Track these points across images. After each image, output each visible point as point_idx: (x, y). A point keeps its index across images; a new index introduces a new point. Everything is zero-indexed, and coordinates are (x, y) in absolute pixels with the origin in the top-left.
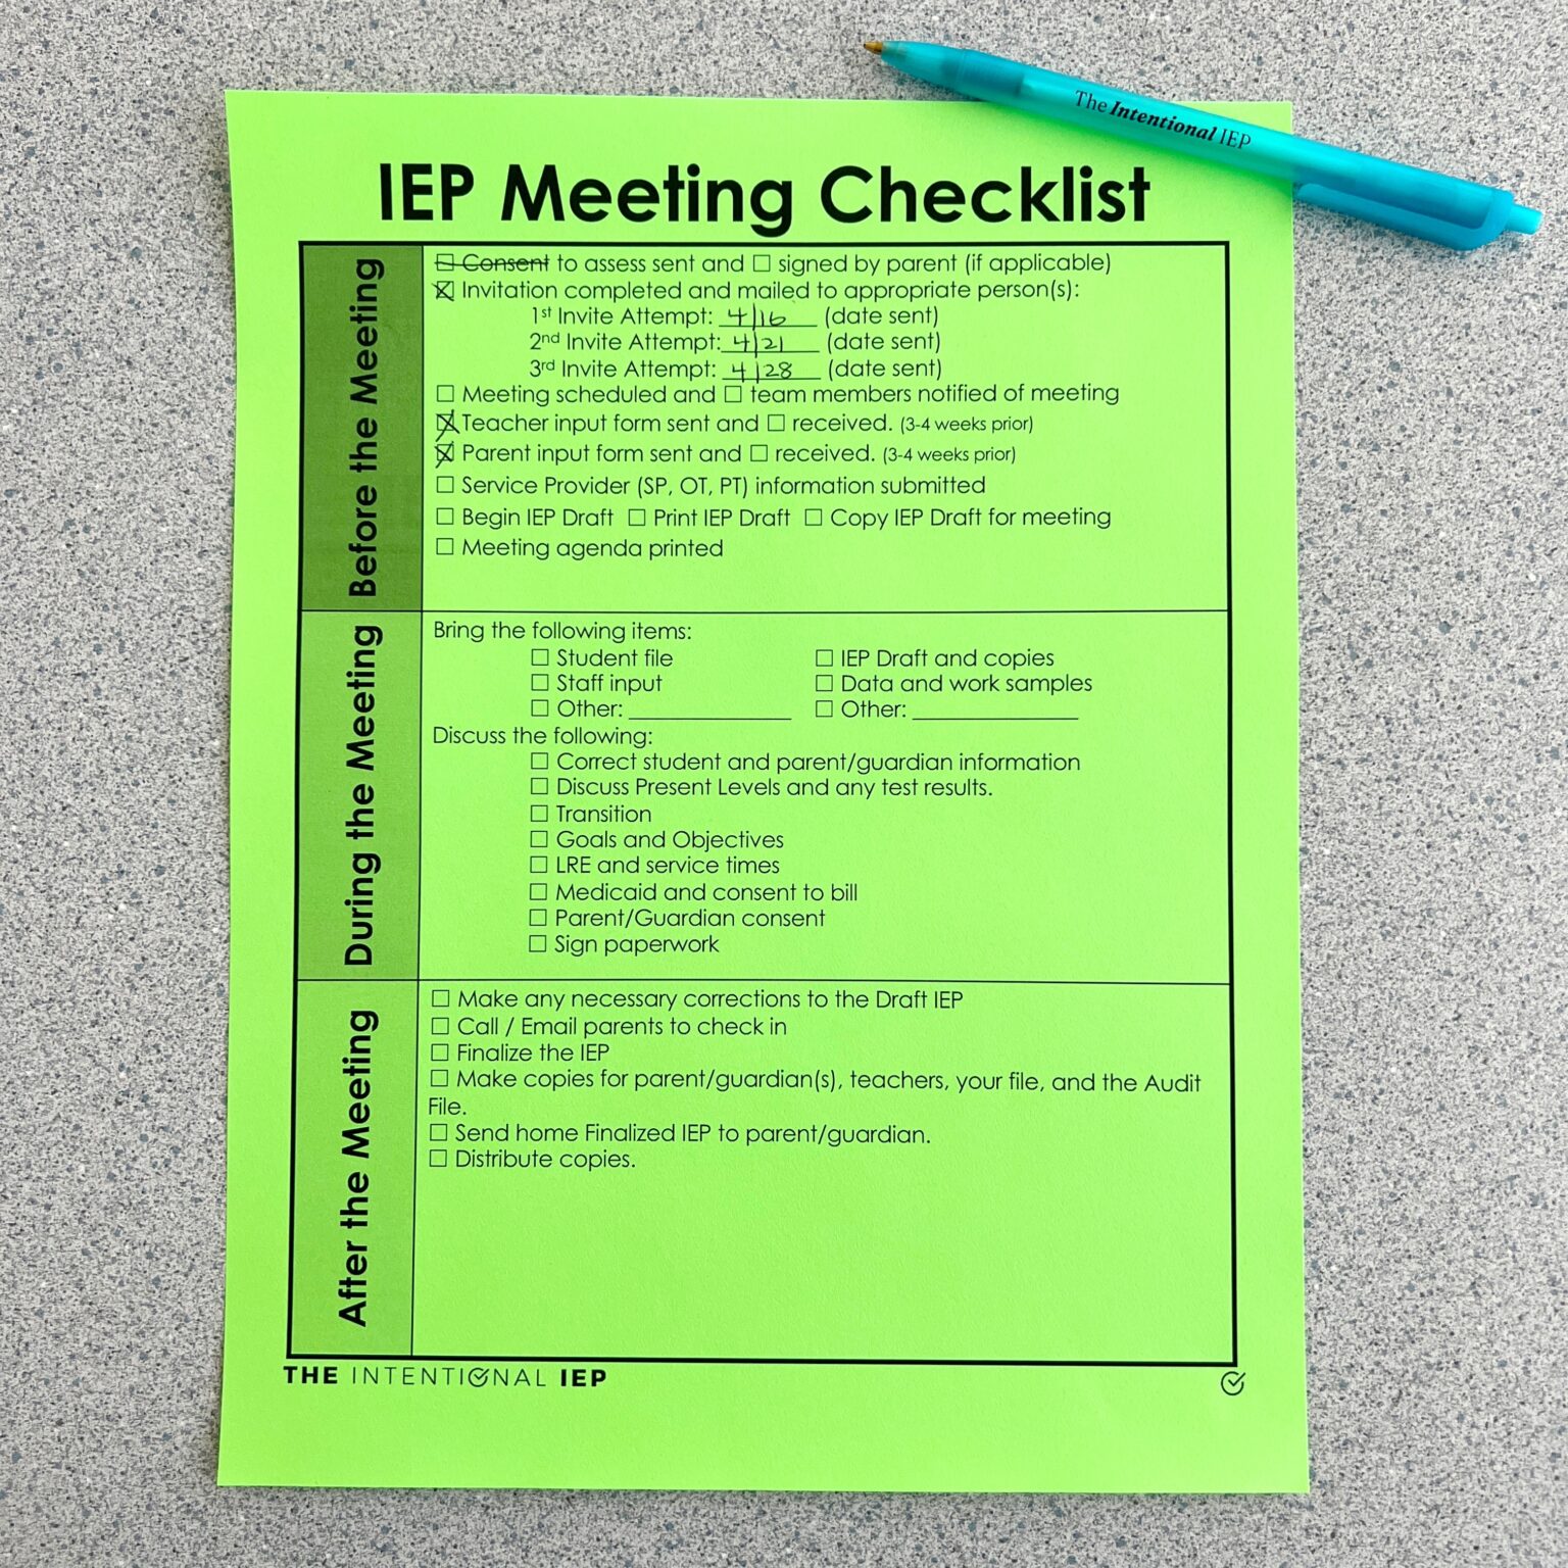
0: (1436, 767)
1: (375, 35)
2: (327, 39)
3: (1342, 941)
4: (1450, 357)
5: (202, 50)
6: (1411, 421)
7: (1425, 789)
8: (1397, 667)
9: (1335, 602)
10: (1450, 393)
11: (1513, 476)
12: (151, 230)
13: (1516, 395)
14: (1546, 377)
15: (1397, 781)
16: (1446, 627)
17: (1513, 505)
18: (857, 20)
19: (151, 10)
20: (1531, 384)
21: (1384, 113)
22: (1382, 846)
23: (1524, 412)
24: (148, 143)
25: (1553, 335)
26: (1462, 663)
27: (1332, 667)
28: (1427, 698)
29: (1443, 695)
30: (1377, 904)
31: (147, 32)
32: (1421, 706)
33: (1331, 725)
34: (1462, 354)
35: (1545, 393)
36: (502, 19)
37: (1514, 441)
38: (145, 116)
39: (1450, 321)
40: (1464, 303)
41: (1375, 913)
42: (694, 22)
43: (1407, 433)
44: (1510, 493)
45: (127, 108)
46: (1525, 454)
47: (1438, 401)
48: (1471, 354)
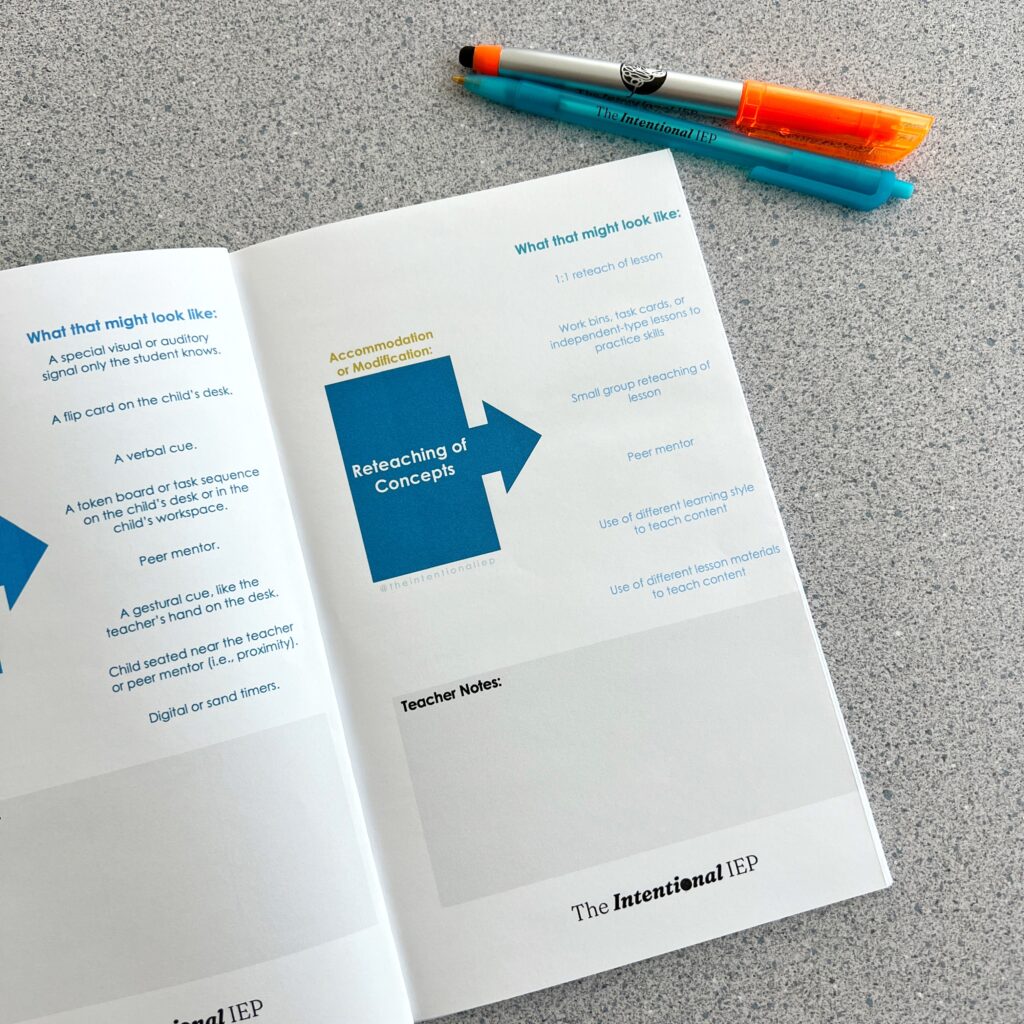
0: (1010, 436)
1: (182, 87)
2: (150, 94)
3: (978, 567)
4: (948, 167)
5: (63, 116)
6: (933, 212)
7: (1007, 452)
8: (967, 374)
9: (915, 339)
10: (954, 190)
11: (1009, 235)
12: (47, 241)
13: (997, 184)
14: (1013, 168)
15: (987, 450)
16: (992, 342)
17: (1014, 254)
18: (508, 23)
19: (22, 96)
20: (1005, 175)
21: (866, 23)
22: (988, 497)
23: (1005, 193)
24: (35, 183)
25: (1010, 141)
26: (1008, 363)
27: (923, 382)
28: (992, 391)
29: (1002, 387)
30: (995, 537)
31: (22, 111)
32: (989, 397)
33: (933, 422)
34: (955, 164)
35: (1015, 178)
36: (269, 62)
37: (1004, 213)
38: (30, 166)
39: (942, 145)
40: (948, 131)
41: (996, 543)
42: (399, 42)
43: (933, 220)
44: (1010, 247)
45: (15, 163)
46: (1013, 219)
47: (948, 196)
48: (961, 163)
